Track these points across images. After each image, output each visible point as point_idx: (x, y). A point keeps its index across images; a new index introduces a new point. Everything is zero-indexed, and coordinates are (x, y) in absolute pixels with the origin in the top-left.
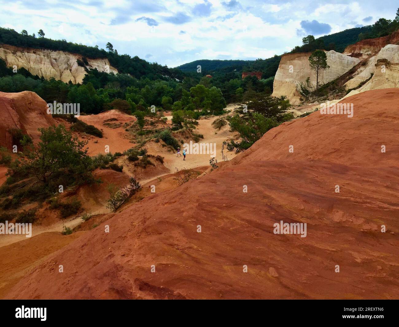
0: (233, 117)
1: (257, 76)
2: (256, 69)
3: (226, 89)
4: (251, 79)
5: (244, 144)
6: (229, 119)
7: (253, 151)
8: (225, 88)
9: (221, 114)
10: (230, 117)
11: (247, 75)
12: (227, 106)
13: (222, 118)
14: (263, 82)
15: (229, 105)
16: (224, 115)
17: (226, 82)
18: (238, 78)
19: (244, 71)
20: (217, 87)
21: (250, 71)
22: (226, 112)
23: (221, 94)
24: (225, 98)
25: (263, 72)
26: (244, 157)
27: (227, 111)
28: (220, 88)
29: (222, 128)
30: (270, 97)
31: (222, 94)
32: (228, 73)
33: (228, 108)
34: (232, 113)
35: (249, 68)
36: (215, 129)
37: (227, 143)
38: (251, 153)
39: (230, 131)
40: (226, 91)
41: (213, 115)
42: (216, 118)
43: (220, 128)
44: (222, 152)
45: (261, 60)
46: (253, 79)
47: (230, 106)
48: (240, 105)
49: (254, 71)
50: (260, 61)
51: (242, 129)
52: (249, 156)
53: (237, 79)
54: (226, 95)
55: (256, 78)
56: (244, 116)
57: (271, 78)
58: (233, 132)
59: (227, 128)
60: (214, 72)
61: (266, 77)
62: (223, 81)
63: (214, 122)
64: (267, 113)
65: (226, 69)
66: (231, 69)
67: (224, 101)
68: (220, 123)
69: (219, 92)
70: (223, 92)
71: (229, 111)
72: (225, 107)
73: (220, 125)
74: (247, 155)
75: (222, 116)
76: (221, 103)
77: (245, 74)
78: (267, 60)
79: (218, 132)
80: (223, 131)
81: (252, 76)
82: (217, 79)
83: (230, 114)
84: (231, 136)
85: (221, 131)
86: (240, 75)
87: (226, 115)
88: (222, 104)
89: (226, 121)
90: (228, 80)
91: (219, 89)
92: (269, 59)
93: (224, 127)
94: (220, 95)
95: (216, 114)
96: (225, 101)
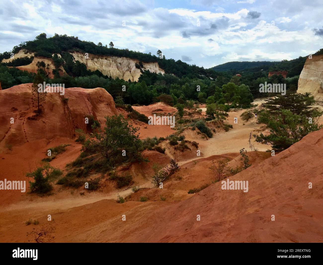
0: (259, 110)
1: (282, 75)
2: (281, 69)
3: (254, 86)
4: (277, 77)
5: (273, 137)
6: (257, 112)
7: (291, 154)
8: (252, 85)
9: (248, 107)
10: (257, 111)
11: (273, 75)
12: (254, 101)
13: (250, 111)
14: (288, 80)
15: (256, 99)
16: (251, 109)
17: (254, 80)
18: (265, 76)
19: (271, 70)
20: (246, 85)
21: (276, 71)
22: (253, 106)
23: (249, 90)
24: (252, 93)
25: (289, 72)
26: (282, 158)
27: (254, 105)
28: (248, 85)
29: (250, 120)
30: (296, 94)
31: (250, 90)
32: (255, 73)
33: (255, 103)
34: (258, 107)
35: (275, 68)
36: (243, 120)
37: (257, 136)
38: (290, 155)
39: (257, 123)
40: (253, 88)
41: (241, 108)
42: (244, 111)
43: (247, 120)
44: (250, 141)
45: (286, 61)
46: (279, 78)
47: (257, 100)
48: (267, 101)
49: (280, 70)
50: (285, 62)
51: (271, 124)
52: (288, 159)
53: (264, 78)
54: (253, 91)
55: (281, 77)
56: (271, 110)
57: (296, 77)
58: (260, 124)
59: (255, 119)
60: (243, 72)
61: (291, 76)
62: (251, 80)
63: (242, 115)
64: (293, 109)
65: (254, 69)
66: (258, 69)
67: (251, 96)
68: (247, 116)
69: (247, 88)
70: (251, 88)
71: (256, 105)
72: (253, 101)
73: (247, 117)
74: (286, 157)
75: (249, 110)
76: (248, 98)
77: (271, 73)
78: (291, 61)
79: (246, 124)
80: (250, 123)
81: (278, 75)
82: (246, 78)
83: (256, 107)
84: (258, 127)
85: (249, 123)
86: (267, 74)
87: (254, 109)
88: (250, 99)
89: (254, 114)
90: (256, 79)
91: (248, 86)
92: (294, 60)
93: (251, 119)
94: (248, 91)
95: (244, 108)
96: (253, 96)
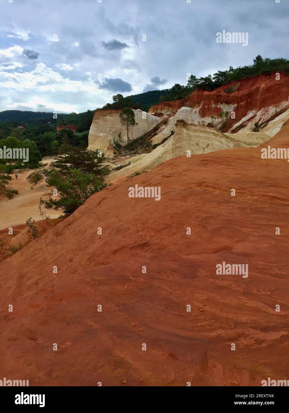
0: (49, 170)
1: (71, 129)
2: (70, 122)
3: (41, 142)
4: (66, 132)
5: (63, 201)
6: (46, 173)
7: (75, 220)
8: (39, 141)
9: (37, 167)
10: (46, 171)
11: (62, 129)
12: (43, 159)
13: (38, 172)
14: (78, 135)
15: (45, 157)
16: (40, 169)
17: (40, 135)
18: (53, 130)
19: (59, 124)
20: (31, 139)
21: (65, 125)
22: (41, 165)
23: (35, 146)
24: (40, 150)
25: (78, 126)
26: (66, 226)
27: (43, 164)
28: (34, 140)
29: (39, 182)
30: (86, 151)
31: (37, 147)
32: (42, 125)
33: (44, 162)
34: (48, 167)
35: (64, 121)
36: (31, 183)
37: (45, 201)
38: (73, 222)
39: (48, 186)
40: (40, 143)
41: (27, 169)
42: (31, 172)
43: (36, 183)
44: (40, 208)
45: (75, 114)
46: (68, 133)
47: (46, 159)
48: (56, 159)
49: (69, 124)
50: (73, 115)
51: (61, 186)
52: (72, 226)
53: (51, 132)
54: (41, 148)
55: (71, 132)
56: (62, 170)
57: (85, 132)
58: (51, 186)
59: (43, 182)
60: (27, 124)
61: (80, 131)
62: (37, 134)
63: (30, 177)
64: (84, 167)
65: (39, 121)
66: (45, 122)
67: (39, 153)
68: (35, 178)
69: (33, 144)
70: (38, 144)
71: (45, 165)
72: (41, 160)
73: (36, 179)
74: (70, 224)
75: (38, 170)
76: (36, 156)
77: (60, 127)
78: (80, 114)
79: (35, 187)
80: (39, 186)
81: (67, 130)
82: (31, 131)
83: (46, 167)
84: (49, 190)
85: (38, 186)
86: (55, 128)
87: (42, 169)
88: (37, 157)
89: (43, 175)
90: (43, 133)
91: (33, 142)
92: (83, 114)
93: (40, 181)
94: (34, 148)
95: (32, 168)
96: (41, 154)
